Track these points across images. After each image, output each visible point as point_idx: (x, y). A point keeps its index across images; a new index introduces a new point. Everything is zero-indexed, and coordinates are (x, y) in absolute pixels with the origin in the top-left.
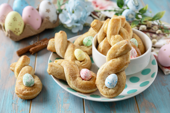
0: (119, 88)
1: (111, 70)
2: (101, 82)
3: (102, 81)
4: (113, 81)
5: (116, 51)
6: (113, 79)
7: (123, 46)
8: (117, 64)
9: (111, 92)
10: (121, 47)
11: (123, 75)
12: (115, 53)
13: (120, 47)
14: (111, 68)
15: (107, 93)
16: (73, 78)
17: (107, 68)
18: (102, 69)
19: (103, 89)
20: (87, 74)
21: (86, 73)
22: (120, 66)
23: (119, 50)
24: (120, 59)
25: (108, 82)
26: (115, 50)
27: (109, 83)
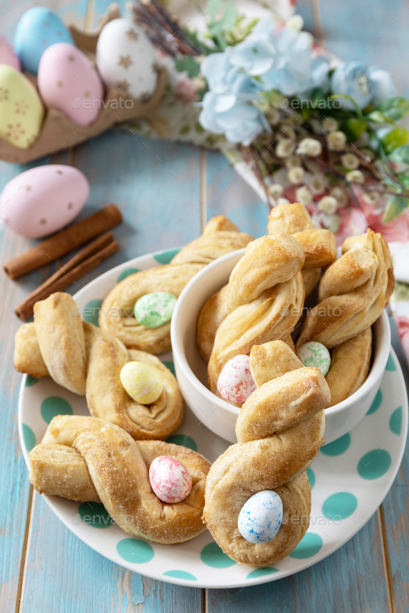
0: (288, 539)
1: (257, 481)
2: (224, 518)
3: (226, 514)
4: (269, 526)
5: (274, 414)
6: (267, 518)
7: (299, 401)
8: (278, 462)
9: (260, 553)
10: (293, 404)
11: (300, 492)
12: (272, 421)
13: (289, 401)
14: (257, 473)
15: (246, 556)
16: (126, 505)
17: (243, 474)
18: (226, 472)
19: (231, 541)
20: (173, 488)
21: (169, 485)
22: (289, 465)
23: (284, 414)
24: (289, 442)
25: (249, 528)
26: (269, 410)
27: (252, 531)
